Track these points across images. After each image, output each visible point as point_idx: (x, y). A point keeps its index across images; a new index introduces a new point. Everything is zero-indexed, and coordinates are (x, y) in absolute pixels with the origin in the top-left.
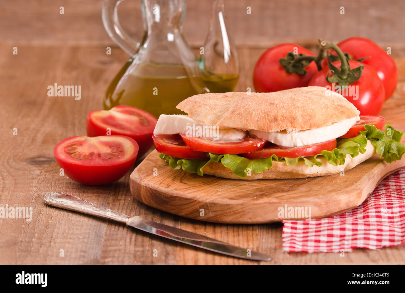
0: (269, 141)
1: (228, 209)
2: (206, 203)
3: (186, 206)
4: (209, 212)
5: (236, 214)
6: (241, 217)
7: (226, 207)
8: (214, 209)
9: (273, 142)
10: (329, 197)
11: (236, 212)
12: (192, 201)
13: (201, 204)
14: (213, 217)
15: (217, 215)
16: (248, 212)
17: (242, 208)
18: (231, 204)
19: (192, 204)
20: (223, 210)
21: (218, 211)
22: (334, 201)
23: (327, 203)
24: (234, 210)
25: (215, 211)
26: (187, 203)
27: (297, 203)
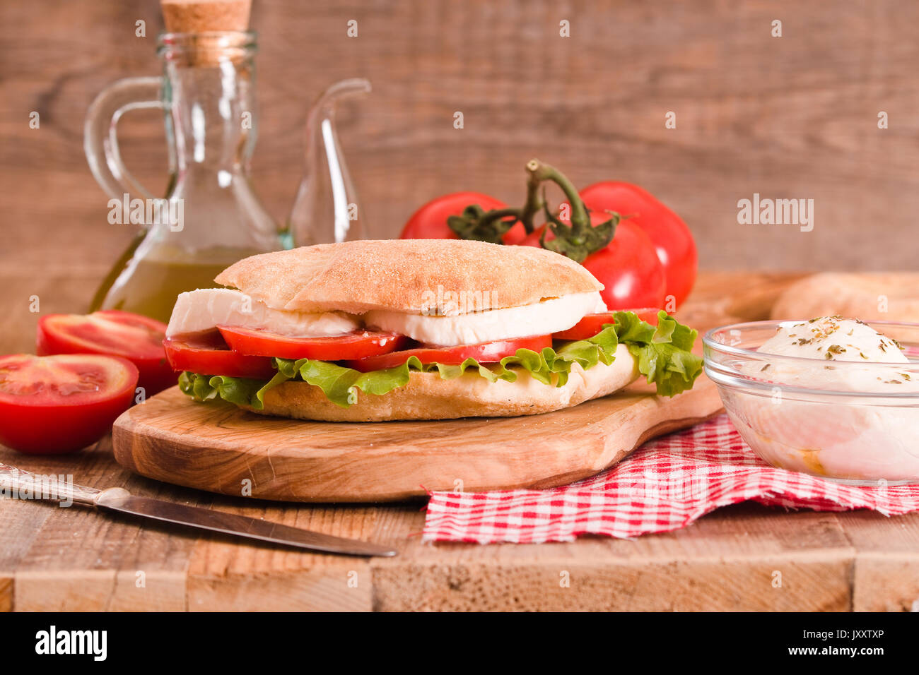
0: (406, 335)
1: (313, 467)
2: (266, 458)
3: (223, 468)
4: (272, 478)
5: (328, 478)
6: (339, 485)
7: (306, 464)
8: (284, 469)
9: (413, 336)
10: (531, 444)
11: (330, 474)
12: (236, 455)
13: (255, 460)
14: (281, 487)
15: (289, 483)
16: (356, 474)
17: (341, 466)
18: (319, 458)
19: (237, 461)
20: (302, 472)
21: (290, 474)
22: (543, 454)
23: (527, 457)
24: (326, 469)
25: (283, 475)
26: (225, 460)
27: (460, 454)
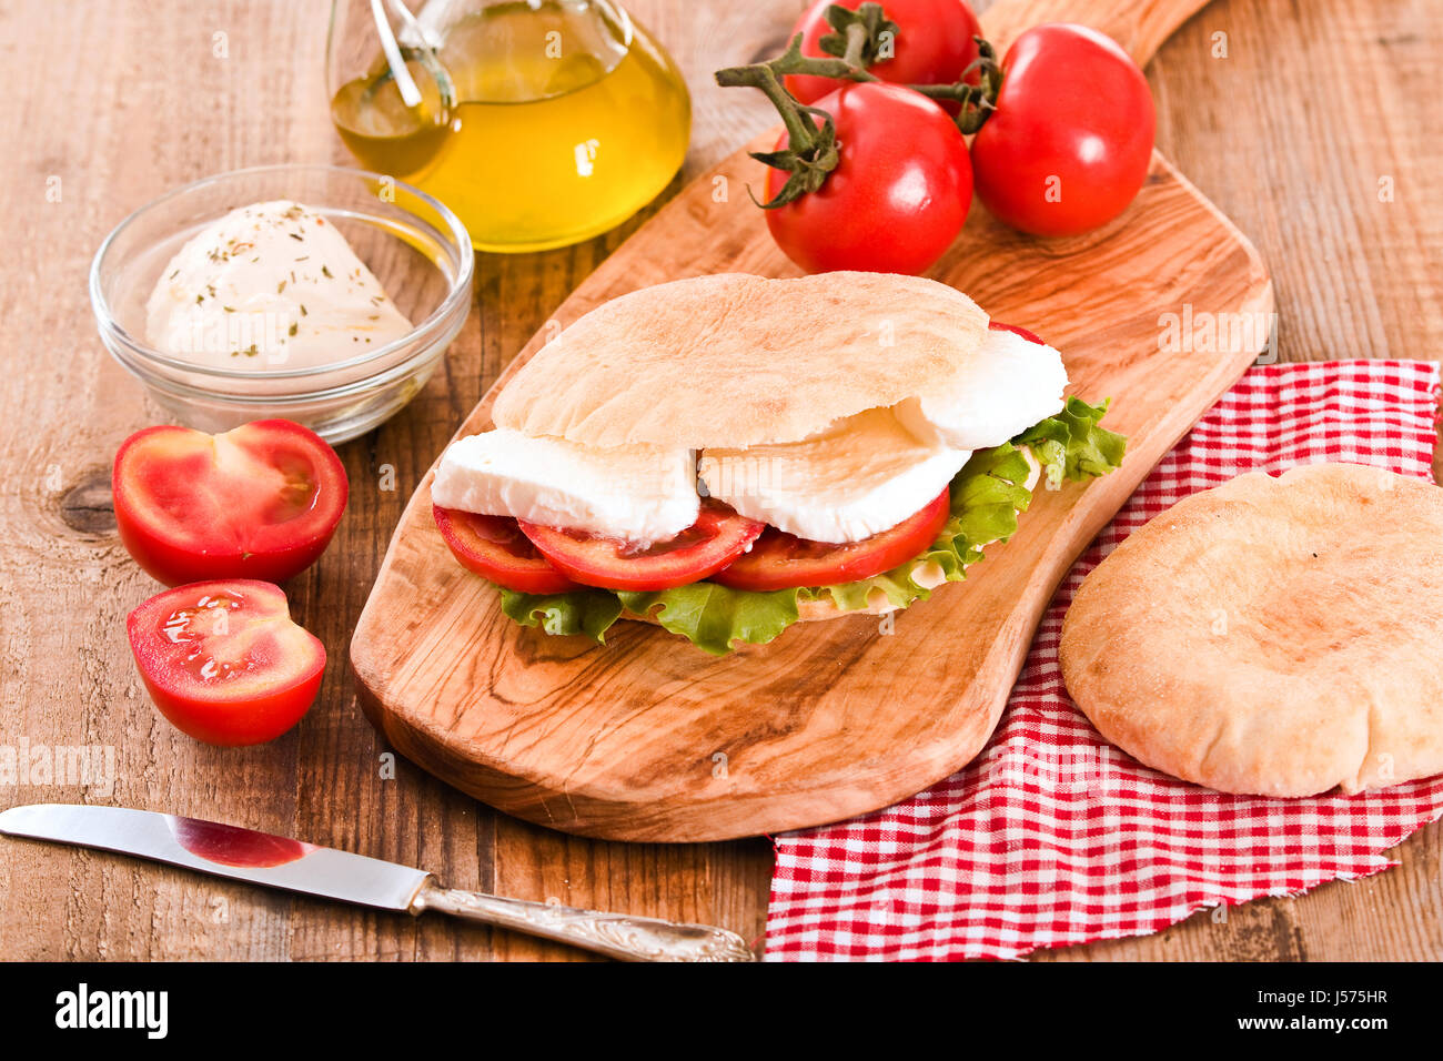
1: (624, 812)
2: (564, 795)
3: (510, 794)
4: (574, 818)
5: (646, 825)
6: (660, 832)
7: (617, 808)
8: (589, 810)
11: (647, 821)
12: (523, 784)
13: (551, 795)
14: (587, 828)
15: (595, 826)
16: (680, 821)
17: (661, 813)
18: (632, 803)
19: (526, 790)
20: (612, 816)
21: (595, 816)
24: (639, 816)
25: (590, 817)
26: (511, 786)
